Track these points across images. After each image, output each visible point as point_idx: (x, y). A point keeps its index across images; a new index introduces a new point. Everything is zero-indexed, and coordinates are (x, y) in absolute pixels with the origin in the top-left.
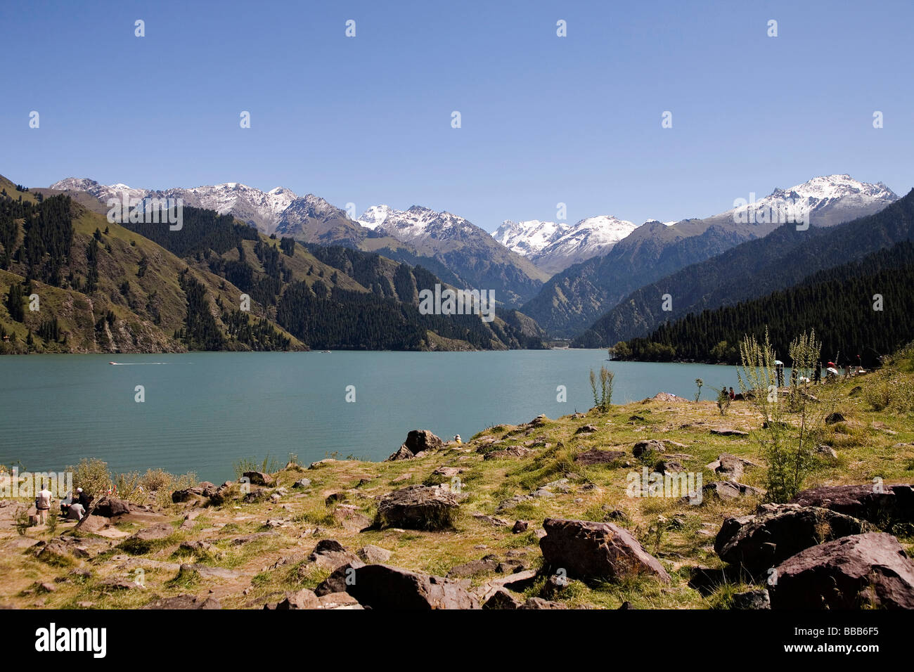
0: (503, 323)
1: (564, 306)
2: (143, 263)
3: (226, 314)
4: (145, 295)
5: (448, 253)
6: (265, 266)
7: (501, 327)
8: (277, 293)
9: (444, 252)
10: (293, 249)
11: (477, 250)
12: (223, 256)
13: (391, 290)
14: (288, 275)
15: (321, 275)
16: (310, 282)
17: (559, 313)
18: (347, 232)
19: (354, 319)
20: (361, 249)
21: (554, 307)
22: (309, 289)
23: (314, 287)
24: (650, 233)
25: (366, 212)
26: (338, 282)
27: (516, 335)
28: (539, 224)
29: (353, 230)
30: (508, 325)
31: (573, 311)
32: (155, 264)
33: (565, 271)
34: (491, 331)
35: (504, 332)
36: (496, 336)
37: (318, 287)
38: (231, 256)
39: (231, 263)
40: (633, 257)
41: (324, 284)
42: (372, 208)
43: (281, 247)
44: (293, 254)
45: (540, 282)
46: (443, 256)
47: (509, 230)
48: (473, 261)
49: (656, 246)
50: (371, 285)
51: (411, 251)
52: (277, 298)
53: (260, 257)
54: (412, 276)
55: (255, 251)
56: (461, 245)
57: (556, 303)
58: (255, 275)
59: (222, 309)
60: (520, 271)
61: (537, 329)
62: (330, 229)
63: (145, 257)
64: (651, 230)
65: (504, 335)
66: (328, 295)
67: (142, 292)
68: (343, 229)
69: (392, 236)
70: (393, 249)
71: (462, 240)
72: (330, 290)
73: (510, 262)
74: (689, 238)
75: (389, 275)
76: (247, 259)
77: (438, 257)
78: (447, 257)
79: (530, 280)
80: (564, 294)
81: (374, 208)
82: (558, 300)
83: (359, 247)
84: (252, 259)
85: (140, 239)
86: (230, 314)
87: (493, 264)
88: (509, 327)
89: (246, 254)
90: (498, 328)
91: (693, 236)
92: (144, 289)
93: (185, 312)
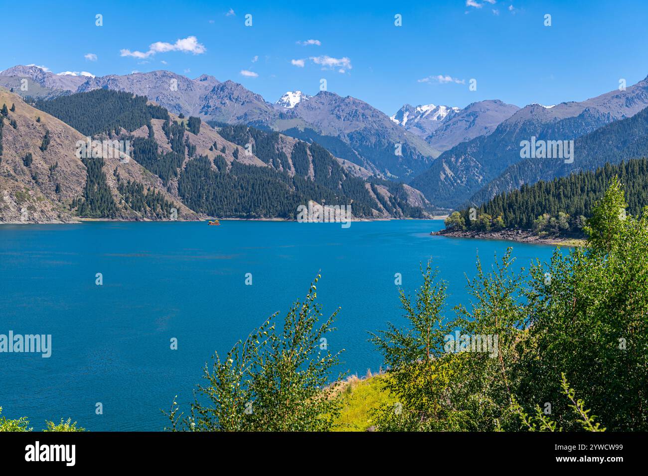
0: (389, 194)
1: (450, 180)
2: (46, 139)
3: (122, 185)
4: (46, 167)
5: (351, 133)
6: (172, 142)
7: (386, 199)
8: (180, 166)
9: (347, 132)
10: (199, 127)
11: (377, 130)
12: (132, 133)
13: (289, 164)
14: (192, 149)
15: (223, 150)
16: (212, 156)
17: (445, 185)
18: (261, 114)
19: (247, 190)
20: (273, 129)
21: (441, 181)
22: (210, 163)
23: (216, 161)
24: (530, 114)
25: (282, 97)
26: (239, 157)
27: (399, 204)
28: (434, 107)
29: (266, 112)
30: (393, 196)
31: (458, 183)
32: (58, 140)
33: (453, 148)
34: (377, 201)
35: (389, 202)
36: (382, 206)
37: (219, 161)
38: (141, 133)
39: (139, 139)
40: (514, 136)
41: (224, 159)
42: (288, 93)
43: (189, 125)
44: (198, 131)
45: (432, 158)
46: (346, 136)
47: (407, 113)
48: (373, 140)
49: (535, 126)
50: (271, 160)
51: (317, 130)
52: (178, 170)
53: (167, 134)
54: (308, 152)
55: (163, 128)
56: (362, 126)
57: (443, 176)
58: (160, 150)
59: (118, 180)
60: (415, 149)
61: (423, 200)
62: (246, 111)
63: (48, 132)
64: (531, 112)
65: (389, 205)
66: (227, 168)
67: (44, 165)
68: (258, 111)
69: (300, 118)
70: (301, 129)
71: (363, 121)
72: (230, 164)
73: (405, 141)
74: (565, 119)
75: (288, 151)
76: (155, 135)
77: (342, 137)
78: (351, 137)
79: (422, 157)
80: (450, 168)
81: (290, 94)
82: (445, 174)
83: (272, 127)
84: (160, 137)
85: (45, 117)
86: (126, 185)
87: (390, 142)
88: (394, 198)
89: (154, 131)
90: (383, 198)
91: (569, 117)
92: (46, 162)
93: (84, 183)
